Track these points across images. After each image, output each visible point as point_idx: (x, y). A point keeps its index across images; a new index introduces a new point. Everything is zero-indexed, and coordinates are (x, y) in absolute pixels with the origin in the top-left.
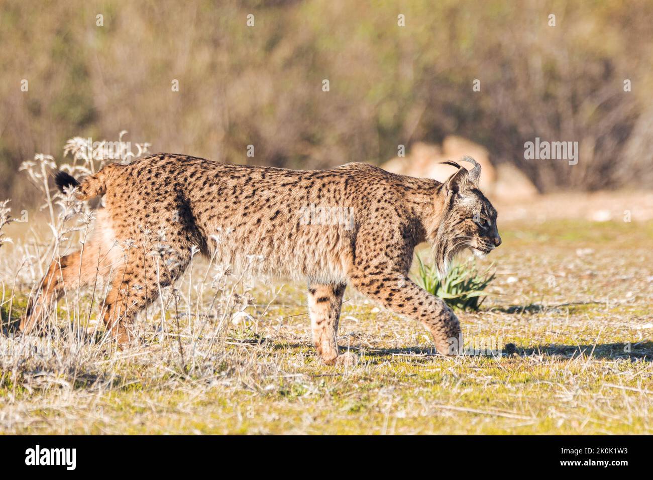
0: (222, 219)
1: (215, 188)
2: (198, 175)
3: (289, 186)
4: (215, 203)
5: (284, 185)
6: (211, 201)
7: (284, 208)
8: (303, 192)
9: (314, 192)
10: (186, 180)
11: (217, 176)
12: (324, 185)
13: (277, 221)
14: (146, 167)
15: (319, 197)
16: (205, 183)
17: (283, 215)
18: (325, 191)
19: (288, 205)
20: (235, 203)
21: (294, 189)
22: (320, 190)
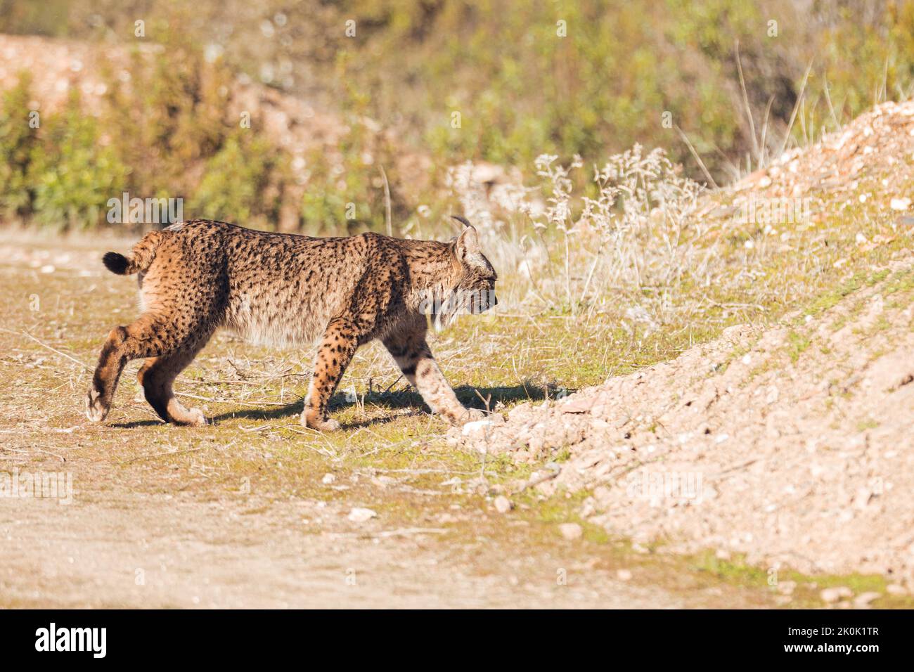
0: (266, 284)
1: (259, 258)
2: (243, 246)
3: (318, 248)
4: (258, 270)
5: (314, 248)
6: (255, 269)
7: (316, 268)
8: (331, 252)
9: (340, 251)
10: (232, 250)
11: (259, 245)
12: (344, 244)
13: (312, 282)
14: (198, 237)
15: (344, 253)
16: (250, 253)
17: (316, 274)
18: (346, 248)
19: (320, 265)
20: (276, 270)
21: (323, 250)
22: (343, 248)
